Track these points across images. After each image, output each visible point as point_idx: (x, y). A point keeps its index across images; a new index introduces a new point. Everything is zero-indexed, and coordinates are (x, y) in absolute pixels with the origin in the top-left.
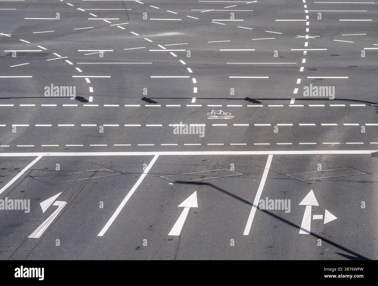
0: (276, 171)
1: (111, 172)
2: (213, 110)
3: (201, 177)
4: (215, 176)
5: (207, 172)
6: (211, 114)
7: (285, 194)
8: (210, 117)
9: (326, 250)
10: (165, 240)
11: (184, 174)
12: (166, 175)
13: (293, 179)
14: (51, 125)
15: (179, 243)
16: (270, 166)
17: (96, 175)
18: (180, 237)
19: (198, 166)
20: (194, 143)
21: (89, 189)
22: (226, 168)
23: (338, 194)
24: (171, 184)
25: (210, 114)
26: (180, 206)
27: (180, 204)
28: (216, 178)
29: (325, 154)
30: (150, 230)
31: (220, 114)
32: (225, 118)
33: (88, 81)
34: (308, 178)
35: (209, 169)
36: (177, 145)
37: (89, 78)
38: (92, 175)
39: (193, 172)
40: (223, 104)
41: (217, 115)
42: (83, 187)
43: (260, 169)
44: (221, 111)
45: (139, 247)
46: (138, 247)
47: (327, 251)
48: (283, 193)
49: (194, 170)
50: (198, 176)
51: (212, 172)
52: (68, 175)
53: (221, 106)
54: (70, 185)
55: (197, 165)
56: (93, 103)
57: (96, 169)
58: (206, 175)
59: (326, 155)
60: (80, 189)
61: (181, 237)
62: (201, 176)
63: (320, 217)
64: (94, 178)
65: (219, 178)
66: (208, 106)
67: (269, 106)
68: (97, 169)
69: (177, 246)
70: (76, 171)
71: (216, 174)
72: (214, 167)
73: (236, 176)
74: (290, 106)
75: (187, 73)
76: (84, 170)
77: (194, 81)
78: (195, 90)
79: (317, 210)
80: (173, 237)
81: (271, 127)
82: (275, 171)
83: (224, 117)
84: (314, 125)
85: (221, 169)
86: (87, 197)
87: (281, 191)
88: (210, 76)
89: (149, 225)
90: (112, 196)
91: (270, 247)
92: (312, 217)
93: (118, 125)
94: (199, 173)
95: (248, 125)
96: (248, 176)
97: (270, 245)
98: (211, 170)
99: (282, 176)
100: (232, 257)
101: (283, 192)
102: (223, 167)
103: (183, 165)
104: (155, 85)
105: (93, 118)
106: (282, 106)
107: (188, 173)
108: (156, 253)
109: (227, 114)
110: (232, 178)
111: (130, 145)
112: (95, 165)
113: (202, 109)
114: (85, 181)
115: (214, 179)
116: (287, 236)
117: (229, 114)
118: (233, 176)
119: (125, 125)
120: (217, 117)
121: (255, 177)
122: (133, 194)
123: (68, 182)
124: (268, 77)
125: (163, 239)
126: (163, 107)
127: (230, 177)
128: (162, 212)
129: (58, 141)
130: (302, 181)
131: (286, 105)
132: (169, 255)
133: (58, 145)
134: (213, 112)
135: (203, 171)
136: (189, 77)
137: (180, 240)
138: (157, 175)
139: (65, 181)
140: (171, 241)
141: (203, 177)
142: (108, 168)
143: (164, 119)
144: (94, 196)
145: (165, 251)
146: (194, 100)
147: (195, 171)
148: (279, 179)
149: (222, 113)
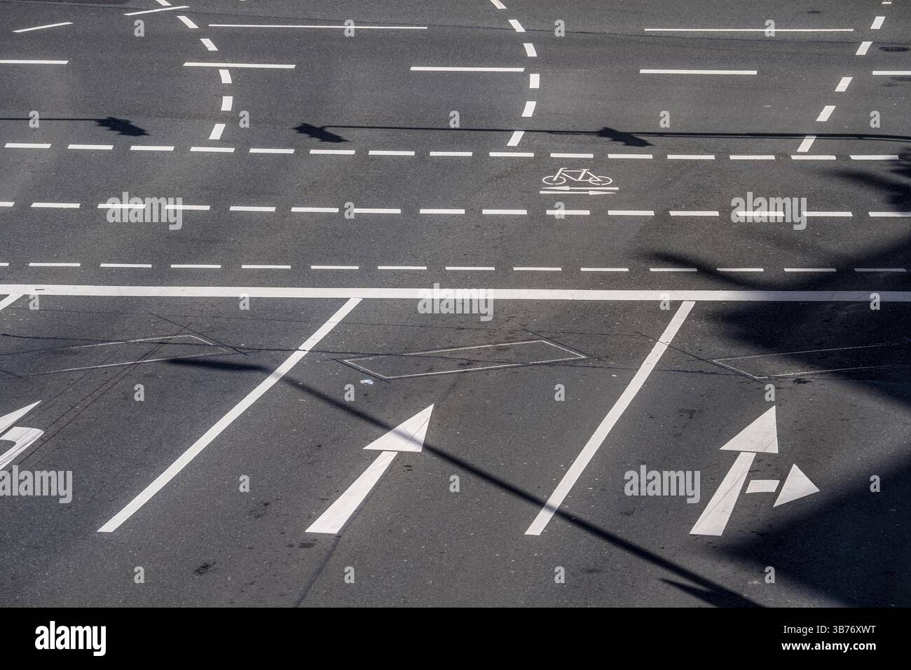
0: (687, 349)
1: (206, 344)
2: (561, 169)
3: (463, 364)
4: (503, 363)
5: (484, 349)
6: (555, 179)
7: (691, 418)
8: (546, 190)
9: (750, 583)
10: (291, 546)
11: (415, 356)
12: (364, 355)
13: (729, 373)
14: (77, 206)
15: (330, 555)
16: (676, 335)
17: (160, 352)
18: (338, 536)
19: (464, 331)
20: (474, 266)
21: (124, 393)
22: (548, 339)
23: (848, 420)
24: (366, 381)
25: (550, 180)
26: (369, 447)
27: (372, 441)
28: (505, 368)
29: (850, 303)
30: (259, 516)
31: (580, 179)
32: (591, 193)
33: (226, 78)
34: (774, 373)
35: (494, 340)
36: (425, 268)
37: (230, 69)
38: (147, 354)
39: (444, 348)
40: (597, 151)
41: (569, 183)
42: (109, 386)
43: (643, 344)
44: (585, 171)
45: (206, 567)
46: (203, 567)
47: (752, 585)
48: (686, 415)
49: (450, 342)
50: (455, 360)
51: (500, 349)
52: (75, 353)
53: (591, 156)
54: (72, 382)
55: (463, 329)
56: (223, 142)
57: (164, 336)
58: (478, 359)
59: (852, 306)
60: (96, 394)
61: (341, 539)
62: (465, 362)
63: (769, 486)
64: (149, 362)
65: (513, 367)
66: (553, 155)
67: (732, 157)
68: (167, 335)
69: (321, 563)
70: (103, 342)
71: (510, 355)
72: (511, 335)
73: (566, 364)
74: (794, 157)
75: (521, 59)
76: (129, 339)
77: (535, 81)
78: (529, 109)
79: (770, 465)
80: (319, 538)
81: (718, 220)
82: (684, 348)
83: (588, 191)
84: (849, 214)
85: (531, 340)
86: (110, 416)
87: (681, 408)
88: (585, 68)
89: (261, 502)
90: (184, 416)
91: (591, 571)
92: (746, 485)
93: (273, 209)
94: (459, 352)
95: (651, 213)
96: (602, 364)
97: (592, 566)
98: (500, 343)
99: (699, 365)
100: (467, 598)
101: (687, 411)
102: (535, 337)
103: (422, 329)
104: (415, 93)
105: (207, 188)
106: (772, 157)
107: (429, 350)
108: (252, 584)
109: (599, 180)
110: (551, 368)
111: (289, 267)
112: (166, 325)
113: (532, 166)
114: (121, 369)
115: (497, 369)
116: (654, 539)
117: (605, 181)
118: (557, 362)
119: (294, 210)
120: (567, 188)
121: (621, 366)
122: (248, 410)
123: (69, 371)
124: (755, 73)
125: (287, 544)
126: (422, 157)
127: (546, 364)
128: (312, 463)
129: (84, 251)
130: (754, 380)
131: (783, 156)
132: (285, 590)
133: (79, 265)
134: (561, 175)
135: (474, 346)
136: (522, 70)
137: (334, 546)
138: (336, 356)
139: (61, 368)
140: (306, 549)
141: (468, 364)
142: (200, 334)
143: (412, 193)
144: (131, 414)
145: (278, 578)
146: (516, 138)
147: (451, 345)
148: (689, 374)
149: (587, 176)
